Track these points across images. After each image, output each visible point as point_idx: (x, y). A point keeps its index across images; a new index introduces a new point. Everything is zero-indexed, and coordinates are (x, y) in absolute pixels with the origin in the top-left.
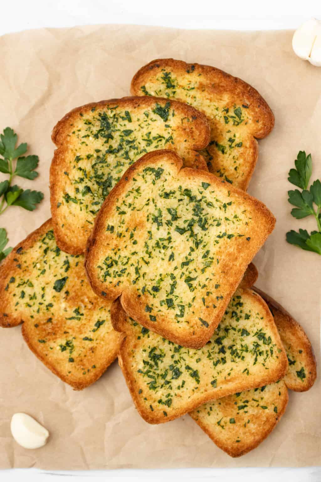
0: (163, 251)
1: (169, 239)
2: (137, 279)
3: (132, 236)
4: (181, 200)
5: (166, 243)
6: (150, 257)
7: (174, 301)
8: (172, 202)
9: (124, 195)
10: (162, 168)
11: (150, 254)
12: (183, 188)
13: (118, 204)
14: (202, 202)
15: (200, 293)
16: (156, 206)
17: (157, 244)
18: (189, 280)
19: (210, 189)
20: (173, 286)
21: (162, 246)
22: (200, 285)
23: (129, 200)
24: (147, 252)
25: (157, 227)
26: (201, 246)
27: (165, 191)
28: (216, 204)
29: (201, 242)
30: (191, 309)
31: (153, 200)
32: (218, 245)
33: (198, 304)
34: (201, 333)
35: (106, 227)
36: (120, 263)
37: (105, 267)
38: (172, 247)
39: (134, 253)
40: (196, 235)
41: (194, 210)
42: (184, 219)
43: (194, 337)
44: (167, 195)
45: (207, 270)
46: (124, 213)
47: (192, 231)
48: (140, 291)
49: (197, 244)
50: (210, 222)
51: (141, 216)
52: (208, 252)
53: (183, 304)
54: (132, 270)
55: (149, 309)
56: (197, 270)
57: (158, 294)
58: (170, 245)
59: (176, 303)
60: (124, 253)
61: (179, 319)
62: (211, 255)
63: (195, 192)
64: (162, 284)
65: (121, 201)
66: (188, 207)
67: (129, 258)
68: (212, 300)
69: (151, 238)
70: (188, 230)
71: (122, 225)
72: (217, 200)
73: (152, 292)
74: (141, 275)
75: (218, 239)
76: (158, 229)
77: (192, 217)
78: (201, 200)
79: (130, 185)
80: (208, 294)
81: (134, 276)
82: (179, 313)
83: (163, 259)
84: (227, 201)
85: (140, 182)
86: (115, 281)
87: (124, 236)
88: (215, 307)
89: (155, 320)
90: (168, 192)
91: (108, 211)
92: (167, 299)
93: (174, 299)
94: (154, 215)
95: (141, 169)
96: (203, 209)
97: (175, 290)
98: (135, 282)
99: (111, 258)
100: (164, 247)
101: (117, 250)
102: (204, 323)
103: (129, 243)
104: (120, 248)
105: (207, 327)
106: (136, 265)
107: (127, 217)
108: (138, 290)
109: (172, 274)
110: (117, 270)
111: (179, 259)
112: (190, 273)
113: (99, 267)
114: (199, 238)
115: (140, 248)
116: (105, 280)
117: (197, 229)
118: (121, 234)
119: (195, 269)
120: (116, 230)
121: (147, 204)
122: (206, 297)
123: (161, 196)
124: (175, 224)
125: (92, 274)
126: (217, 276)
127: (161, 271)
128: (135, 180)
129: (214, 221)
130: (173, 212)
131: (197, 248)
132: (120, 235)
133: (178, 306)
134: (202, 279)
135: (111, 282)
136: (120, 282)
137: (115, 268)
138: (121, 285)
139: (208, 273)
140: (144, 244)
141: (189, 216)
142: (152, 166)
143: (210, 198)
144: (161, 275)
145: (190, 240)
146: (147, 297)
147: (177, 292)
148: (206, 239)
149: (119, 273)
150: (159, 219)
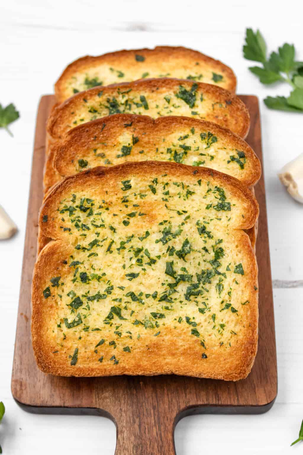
0: (134, 261)
1: (153, 262)
2: (84, 249)
3: (132, 215)
4: (207, 251)
5: (146, 260)
6: (118, 249)
7: (81, 308)
8: (198, 242)
9: (174, 179)
10: (232, 208)
11: (122, 247)
12: (222, 245)
13: (161, 179)
14: (218, 277)
15: (108, 333)
16: (183, 224)
17: (139, 251)
18: (116, 311)
19: (239, 277)
20: (99, 297)
21: (139, 257)
22: (117, 328)
23: (172, 189)
24: (122, 243)
25: (158, 239)
26: (164, 304)
27: (206, 225)
28: (224, 295)
29: (170, 301)
30: (83, 334)
31: (188, 217)
32: (178, 324)
34: (61, 361)
35: (126, 179)
36: (92, 218)
37: (78, 203)
38: (144, 270)
39: (113, 229)
40: (175, 291)
41: (203, 273)
42: (187, 266)
43: (51, 355)
44: (203, 231)
45: (140, 326)
46: (154, 191)
47: (176, 284)
48: (71, 261)
49: (164, 298)
50: (199, 299)
51: (162, 214)
52: (162, 316)
53: (83, 320)
54: (91, 237)
55: (56, 283)
56: (134, 314)
57: (79, 282)
58: (145, 266)
59: (81, 311)
60: (107, 218)
61: (64, 326)
62: (160, 322)
63: (225, 261)
64: (94, 283)
65: (166, 180)
66: (202, 263)
67: (102, 226)
68: (107, 353)
69: (142, 239)
70: (176, 278)
71: (139, 197)
72: (229, 293)
73: (78, 275)
74: (92, 251)
75: (184, 319)
76: (157, 242)
77: (194, 274)
78: (219, 274)
79: (190, 181)
80: (113, 343)
81: (85, 243)
82: (70, 321)
83: (124, 267)
84: (235, 304)
85: (201, 190)
86: (68, 224)
87: (127, 206)
88: (101, 360)
89: (47, 296)
90: (207, 230)
91: (146, 172)
92: (79, 298)
93: (84, 306)
94: (170, 228)
95: (216, 183)
96: (210, 283)
97: (95, 301)
98: (78, 248)
99: (92, 205)
100: (139, 261)
101: (107, 206)
102: (75, 359)
103: (122, 217)
104: (110, 209)
105: (72, 364)
106: (100, 238)
107: (151, 197)
108: (72, 257)
109: (112, 288)
110: (82, 219)
111: (134, 286)
112: (126, 308)
113: (75, 197)
114: (174, 296)
115: (123, 232)
116: (62, 212)
117: (182, 288)
118: (127, 201)
119: (133, 312)
120: (129, 192)
121: (179, 213)
122: (107, 343)
123: (198, 224)
124: (174, 258)
125: (61, 192)
126: (139, 344)
127: (109, 272)
128: (200, 182)
129: (204, 303)
130: (187, 248)
131: (160, 301)
132: (125, 201)
133: (79, 316)
134: (127, 326)
135: (63, 220)
136: (70, 230)
137: (82, 216)
138: (66, 234)
139: (137, 330)
140: (130, 235)
141: (192, 270)
142: (228, 194)
143: (227, 283)
144: (104, 274)
145: (166, 286)
146: (69, 272)
147: (95, 304)
148: (176, 305)
149: (80, 224)
150: (170, 236)
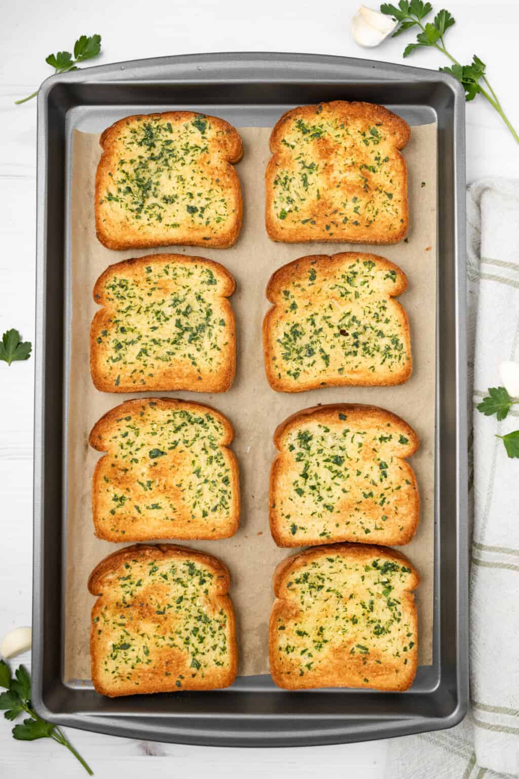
0: (155, 319)
1: (167, 319)
2: (122, 312)
3: (153, 289)
4: (202, 311)
5: (163, 318)
6: (145, 312)
7: (121, 349)
8: (196, 306)
9: (180, 265)
10: (218, 282)
11: (147, 310)
12: (211, 307)
13: (171, 265)
14: (208, 328)
15: (139, 365)
16: (186, 294)
17: (158, 312)
18: (144, 351)
19: (222, 328)
20: (133, 342)
21: (158, 316)
22: (145, 361)
23: (179, 272)
24: (147, 308)
25: (170, 304)
26: (175, 346)
27: (201, 294)
28: (213, 338)
29: (179, 344)
30: (123, 366)
31: (189, 290)
32: (182, 358)
33: (131, 368)
34: (110, 383)
35: (148, 266)
36: (128, 292)
37: (118, 282)
38: (161, 324)
39: (141, 299)
40: (182, 338)
41: (200, 325)
42: (189, 321)
43: (103, 379)
44: (199, 298)
45: (159, 360)
46: (167, 273)
47: (183, 333)
48: (114, 320)
49: (175, 342)
50: (198, 342)
51: (172, 287)
52: (173, 354)
53: (123, 357)
54: (127, 304)
55: (105, 333)
56: (156, 353)
57: (120, 334)
58: (162, 322)
59: (121, 351)
60: (137, 291)
61: (110, 361)
62: (172, 357)
63: (213, 318)
64: (129, 333)
65: (174, 265)
66: (199, 320)
67: (134, 297)
68: (138, 378)
69: (160, 305)
70: (182, 329)
71: (157, 277)
72: (216, 338)
73: (119, 329)
74: (128, 313)
75: (187, 355)
76: (169, 306)
77: (194, 327)
78: (209, 326)
79: (190, 266)
80: (142, 371)
81: (123, 308)
82: (114, 358)
83: (148, 323)
84: (220, 345)
85: (197, 272)
86: (112, 296)
87: (150, 284)
88: (134, 382)
89: (100, 342)
90: (202, 297)
91: (160, 260)
92: (120, 343)
93: (124, 348)
94: (178, 296)
95: (206, 266)
96: (204, 332)
97: (131, 345)
98: (119, 311)
99: (127, 283)
100: (159, 319)
101: (137, 283)
102: (118, 382)
103: (147, 290)
104: (139, 285)
105: (116, 385)
106: (133, 305)
107: (165, 277)
108: (115, 317)
109: (141, 336)
110: (120, 292)
111: (155, 335)
112: (150, 349)
113: (115, 278)
114: (181, 341)
115: (148, 301)
116: (108, 288)
117: (187, 336)
118: (149, 280)
119: (155, 352)
120: (150, 274)
121: (184, 287)
122: (138, 371)
123: (196, 294)
124: (181, 317)
125: (106, 275)
126: (158, 371)
127: (139, 326)
128: (196, 266)
129: (200, 345)
130: (188, 311)
131: (172, 344)
132: (148, 280)
133: (120, 355)
134: (150, 360)
135: (108, 293)
136: (113, 300)
137: (121, 290)
138: (111, 302)
139: (157, 363)
140: (152, 302)
141: (193, 325)
142: (215, 274)
143: (215, 331)
144: (136, 328)
145: (176, 335)
146: (113, 327)
147: (130, 347)
148: (182, 347)
149: (119, 296)
150: (178, 302)
